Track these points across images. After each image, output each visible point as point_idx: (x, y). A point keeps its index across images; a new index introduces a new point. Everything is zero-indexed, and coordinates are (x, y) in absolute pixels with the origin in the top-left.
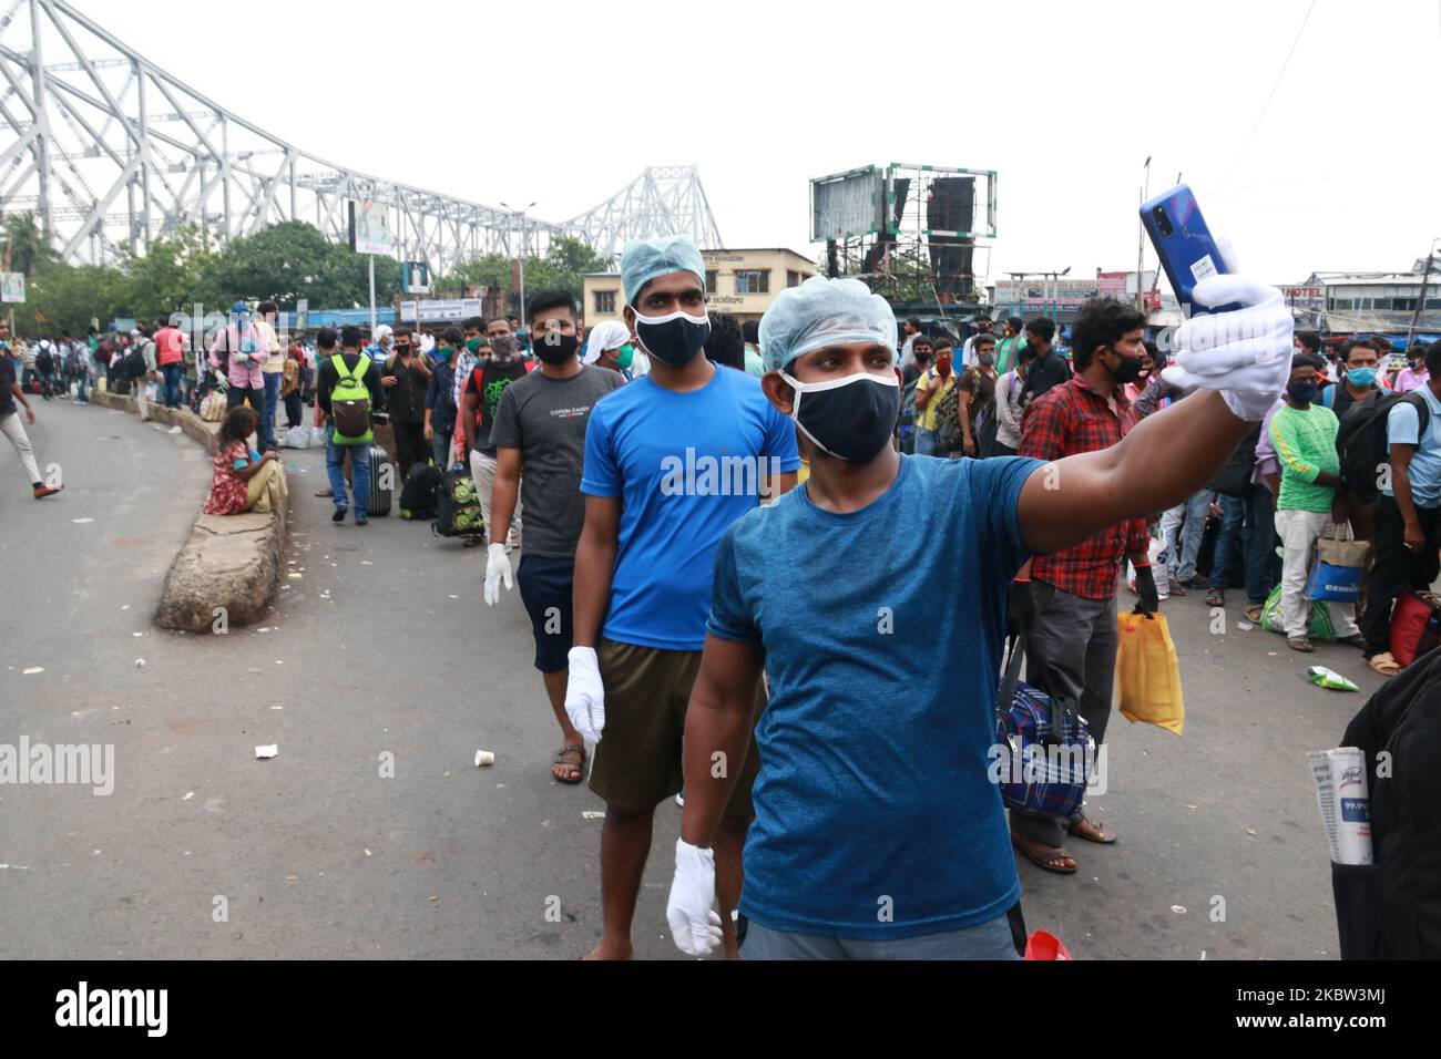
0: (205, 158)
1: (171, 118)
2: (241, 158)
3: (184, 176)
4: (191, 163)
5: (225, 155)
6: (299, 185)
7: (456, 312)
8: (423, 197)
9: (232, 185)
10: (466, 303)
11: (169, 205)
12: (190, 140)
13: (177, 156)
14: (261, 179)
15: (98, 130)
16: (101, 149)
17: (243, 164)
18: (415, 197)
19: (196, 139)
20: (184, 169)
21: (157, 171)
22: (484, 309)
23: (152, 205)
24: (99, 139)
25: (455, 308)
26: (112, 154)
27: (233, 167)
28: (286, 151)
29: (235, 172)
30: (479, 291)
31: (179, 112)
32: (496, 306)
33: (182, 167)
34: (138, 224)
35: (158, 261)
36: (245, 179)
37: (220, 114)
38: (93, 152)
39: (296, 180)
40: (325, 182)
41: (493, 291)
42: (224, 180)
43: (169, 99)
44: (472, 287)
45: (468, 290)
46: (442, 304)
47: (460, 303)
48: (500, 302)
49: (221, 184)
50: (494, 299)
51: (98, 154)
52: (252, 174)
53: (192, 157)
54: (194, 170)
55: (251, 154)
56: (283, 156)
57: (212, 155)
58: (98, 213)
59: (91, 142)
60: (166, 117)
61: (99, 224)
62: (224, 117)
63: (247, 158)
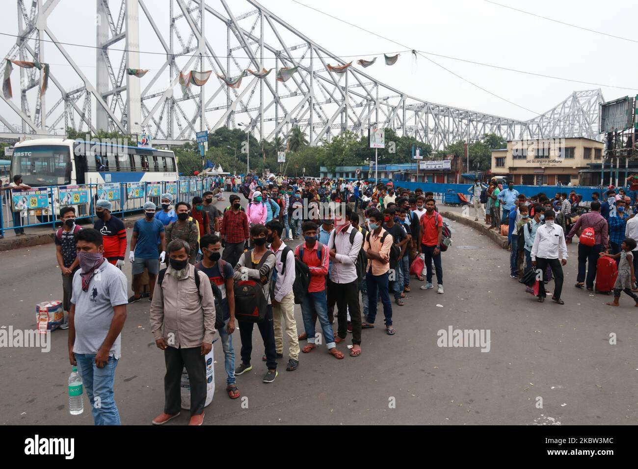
0: (370, 101)
1: (358, 86)
2: (384, 100)
3: (362, 108)
4: (365, 102)
5: (377, 99)
6: (408, 109)
7: (441, 166)
8: (461, 112)
9: (380, 111)
10: (445, 162)
11: (356, 120)
12: (365, 94)
13: (359, 100)
14: (392, 107)
15: (331, 92)
16: (332, 100)
17: (385, 102)
18: (457, 112)
19: (367, 93)
20: (362, 106)
21: (351, 107)
22: (452, 165)
23: (349, 120)
24: (331, 96)
25: (441, 164)
26: (336, 101)
27: (381, 103)
28: (402, 96)
29: (381, 105)
30: (450, 157)
31: (360, 83)
32: (457, 164)
33: (361, 105)
34: (344, 128)
35: (335, 145)
36: (385, 108)
37: (376, 83)
38: (329, 101)
39: (405, 107)
40: (418, 107)
41: (456, 157)
42: (376, 109)
43: (357, 79)
44: (447, 156)
45: (446, 156)
46: (436, 162)
47: (442, 162)
48: (459, 162)
49: (375, 111)
50: (456, 160)
51: (330, 102)
52: (388, 105)
53: (366, 100)
54: (366, 105)
55: (388, 98)
56: (400, 98)
57: (372, 100)
58: (329, 124)
59: (328, 97)
60: (356, 86)
61: (329, 128)
62: (378, 84)
63: (386, 99)
